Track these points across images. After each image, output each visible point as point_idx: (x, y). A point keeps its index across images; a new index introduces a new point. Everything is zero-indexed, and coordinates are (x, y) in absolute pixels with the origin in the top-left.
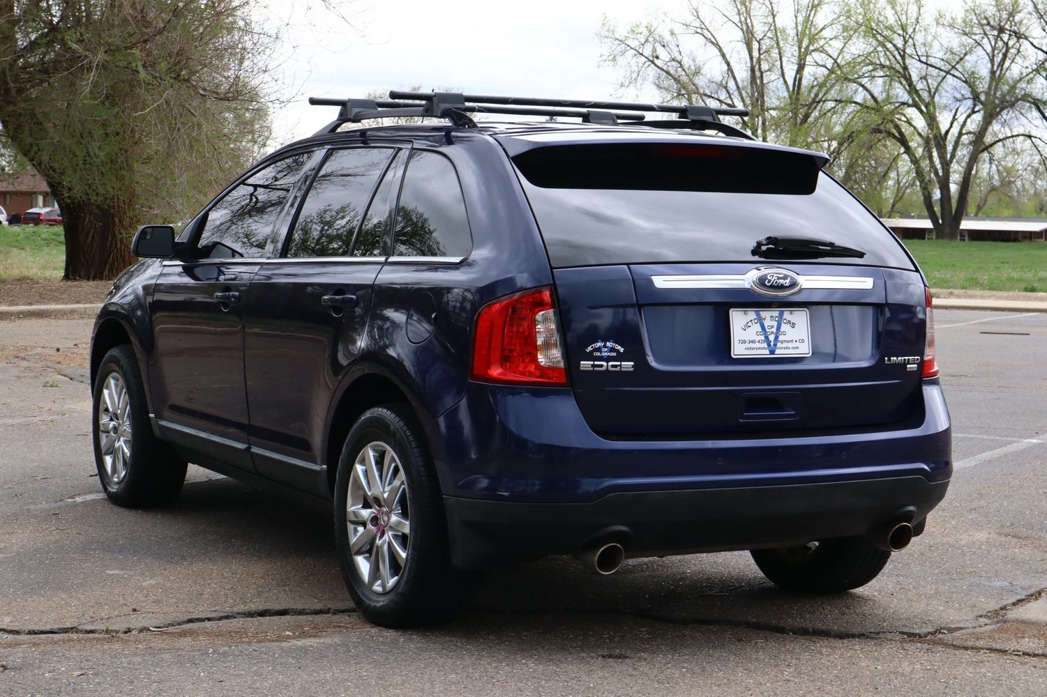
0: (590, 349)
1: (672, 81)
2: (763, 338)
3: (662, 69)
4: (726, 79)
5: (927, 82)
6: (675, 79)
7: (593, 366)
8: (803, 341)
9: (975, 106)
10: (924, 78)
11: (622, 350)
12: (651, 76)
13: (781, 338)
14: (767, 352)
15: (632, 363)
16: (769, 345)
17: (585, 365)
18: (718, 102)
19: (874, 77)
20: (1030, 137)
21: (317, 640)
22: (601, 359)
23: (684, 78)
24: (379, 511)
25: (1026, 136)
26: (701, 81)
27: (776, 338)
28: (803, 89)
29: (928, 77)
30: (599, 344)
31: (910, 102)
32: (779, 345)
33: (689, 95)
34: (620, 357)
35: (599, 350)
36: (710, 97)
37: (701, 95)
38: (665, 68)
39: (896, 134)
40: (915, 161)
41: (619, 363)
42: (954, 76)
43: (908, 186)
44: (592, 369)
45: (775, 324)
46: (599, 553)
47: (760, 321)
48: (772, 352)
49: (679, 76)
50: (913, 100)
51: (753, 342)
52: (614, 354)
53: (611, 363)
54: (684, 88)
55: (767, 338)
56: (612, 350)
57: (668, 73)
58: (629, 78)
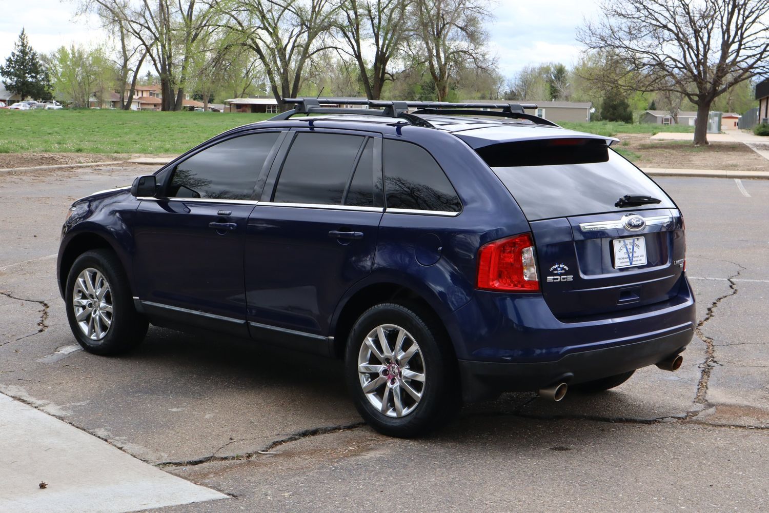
0: (552, 269)
1: (109, 11)
2: (627, 256)
3: (103, 4)
4: (144, 10)
5: (272, 14)
6: (111, 11)
7: (554, 279)
8: (643, 256)
9: (302, 29)
10: (270, 11)
11: (567, 269)
12: (96, 7)
13: (635, 255)
14: (629, 264)
15: (572, 276)
16: (630, 260)
17: (550, 279)
18: (139, 26)
19: (240, 11)
20: (336, 48)
21: (377, 452)
22: (557, 274)
23: (117, 10)
24: (389, 367)
25: (334, 48)
26: (127, 12)
27: (633, 255)
28: (194, 18)
29: (273, 11)
30: (556, 266)
31: (262, 26)
32: (634, 259)
33: (120, 21)
34: (567, 273)
35: (556, 269)
36: (134, 22)
37: (129, 21)
38: (104, 3)
39: (255, 47)
40: (266, 64)
41: (566, 277)
42: (289, 10)
43: (253, 77)
44: (553, 281)
45: (631, 247)
46: (557, 388)
47: (626, 245)
48: (631, 264)
49: (114, 9)
50: (264, 25)
51: (623, 259)
52: (563, 271)
53: (562, 277)
54: (118, 17)
55: (629, 255)
56: (563, 269)
57: (106, 6)
58: (81, 9)
